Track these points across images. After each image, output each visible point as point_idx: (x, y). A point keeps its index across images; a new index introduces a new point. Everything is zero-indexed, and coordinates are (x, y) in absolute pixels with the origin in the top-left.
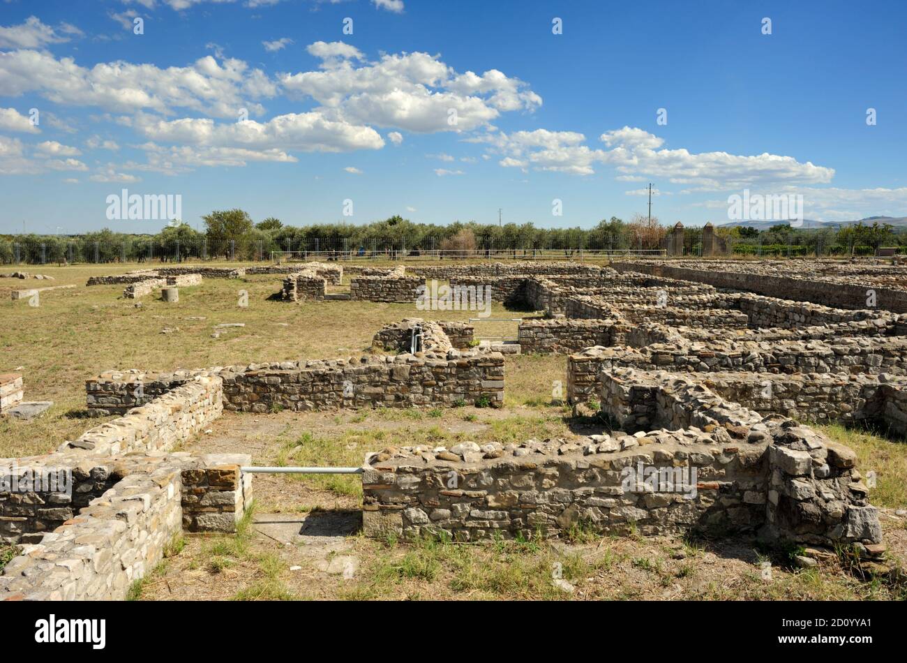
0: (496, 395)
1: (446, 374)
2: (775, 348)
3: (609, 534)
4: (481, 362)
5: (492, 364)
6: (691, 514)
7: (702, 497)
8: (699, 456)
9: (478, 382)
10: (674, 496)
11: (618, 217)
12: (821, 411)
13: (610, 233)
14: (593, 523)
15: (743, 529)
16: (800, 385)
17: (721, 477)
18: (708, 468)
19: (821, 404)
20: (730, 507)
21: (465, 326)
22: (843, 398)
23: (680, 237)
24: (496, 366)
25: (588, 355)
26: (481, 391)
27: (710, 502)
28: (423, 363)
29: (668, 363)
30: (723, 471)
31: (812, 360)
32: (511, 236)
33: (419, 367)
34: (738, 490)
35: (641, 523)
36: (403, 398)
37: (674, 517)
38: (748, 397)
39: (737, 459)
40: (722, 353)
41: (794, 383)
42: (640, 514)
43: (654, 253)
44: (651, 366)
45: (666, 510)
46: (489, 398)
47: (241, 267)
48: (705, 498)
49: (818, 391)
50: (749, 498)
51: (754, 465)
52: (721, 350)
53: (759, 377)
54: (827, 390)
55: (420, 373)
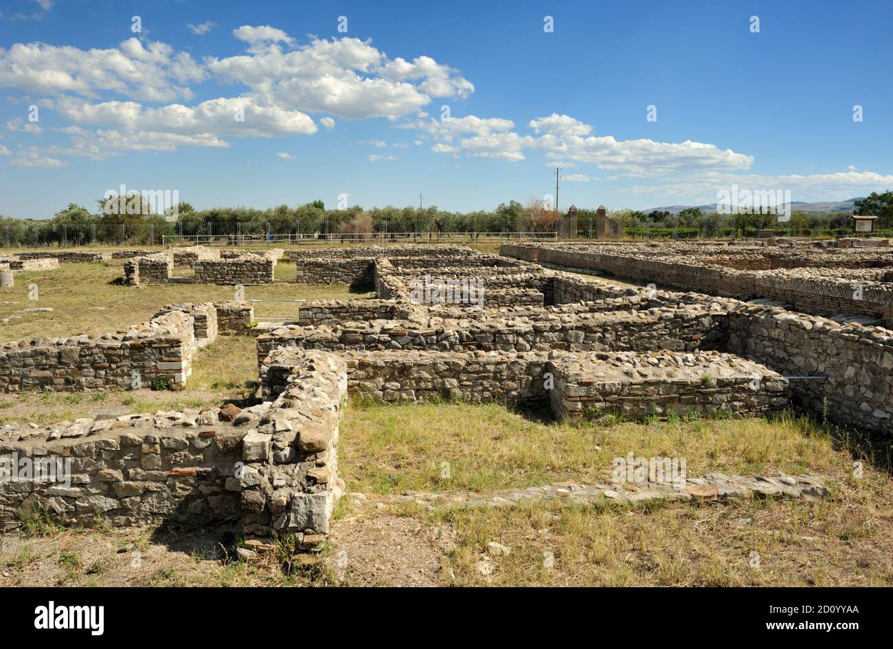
0: (174, 377)
1: (119, 356)
2: (473, 326)
3: (77, 525)
4: (155, 343)
5: (167, 345)
6: (167, 503)
7: (178, 484)
8: (171, 441)
9: (154, 364)
10: (147, 484)
11: (517, 200)
12: (486, 389)
13: (508, 216)
14: (58, 515)
15: (228, 518)
16: (463, 363)
17: (200, 463)
18: (182, 453)
19: (485, 382)
20: (211, 495)
21: (242, 307)
22: (508, 376)
23: (574, 220)
24: (172, 347)
25: (273, 335)
26: (157, 372)
27: (187, 490)
28: (93, 345)
29: (357, 342)
30: (201, 456)
31: (511, 338)
32: (410, 219)
33: (89, 348)
34: (218, 477)
35: (112, 513)
36: (74, 382)
37: (148, 506)
38: (407, 377)
39: (214, 443)
40: (414, 331)
41: (456, 361)
42: (109, 503)
43: (548, 236)
44: (338, 346)
45: (138, 499)
46: (166, 380)
47: (108, 251)
48: (182, 485)
49: (481, 369)
50: (231, 484)
51: (234, 449)
52: (415, 329)
53: (420, 355)
54: (491, 368)
55: (91, 355)
